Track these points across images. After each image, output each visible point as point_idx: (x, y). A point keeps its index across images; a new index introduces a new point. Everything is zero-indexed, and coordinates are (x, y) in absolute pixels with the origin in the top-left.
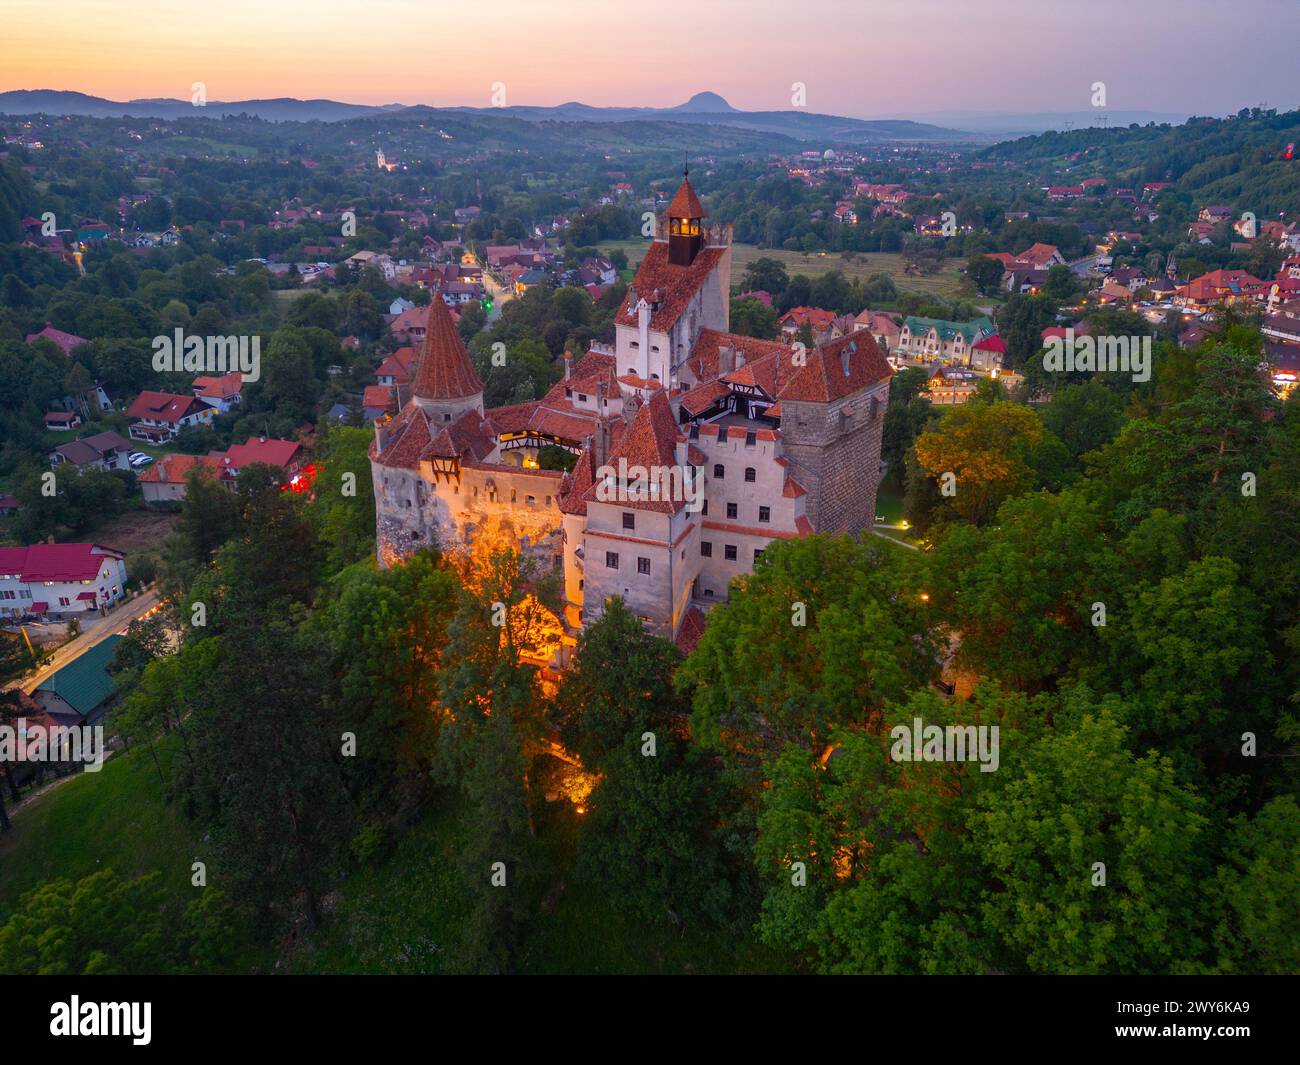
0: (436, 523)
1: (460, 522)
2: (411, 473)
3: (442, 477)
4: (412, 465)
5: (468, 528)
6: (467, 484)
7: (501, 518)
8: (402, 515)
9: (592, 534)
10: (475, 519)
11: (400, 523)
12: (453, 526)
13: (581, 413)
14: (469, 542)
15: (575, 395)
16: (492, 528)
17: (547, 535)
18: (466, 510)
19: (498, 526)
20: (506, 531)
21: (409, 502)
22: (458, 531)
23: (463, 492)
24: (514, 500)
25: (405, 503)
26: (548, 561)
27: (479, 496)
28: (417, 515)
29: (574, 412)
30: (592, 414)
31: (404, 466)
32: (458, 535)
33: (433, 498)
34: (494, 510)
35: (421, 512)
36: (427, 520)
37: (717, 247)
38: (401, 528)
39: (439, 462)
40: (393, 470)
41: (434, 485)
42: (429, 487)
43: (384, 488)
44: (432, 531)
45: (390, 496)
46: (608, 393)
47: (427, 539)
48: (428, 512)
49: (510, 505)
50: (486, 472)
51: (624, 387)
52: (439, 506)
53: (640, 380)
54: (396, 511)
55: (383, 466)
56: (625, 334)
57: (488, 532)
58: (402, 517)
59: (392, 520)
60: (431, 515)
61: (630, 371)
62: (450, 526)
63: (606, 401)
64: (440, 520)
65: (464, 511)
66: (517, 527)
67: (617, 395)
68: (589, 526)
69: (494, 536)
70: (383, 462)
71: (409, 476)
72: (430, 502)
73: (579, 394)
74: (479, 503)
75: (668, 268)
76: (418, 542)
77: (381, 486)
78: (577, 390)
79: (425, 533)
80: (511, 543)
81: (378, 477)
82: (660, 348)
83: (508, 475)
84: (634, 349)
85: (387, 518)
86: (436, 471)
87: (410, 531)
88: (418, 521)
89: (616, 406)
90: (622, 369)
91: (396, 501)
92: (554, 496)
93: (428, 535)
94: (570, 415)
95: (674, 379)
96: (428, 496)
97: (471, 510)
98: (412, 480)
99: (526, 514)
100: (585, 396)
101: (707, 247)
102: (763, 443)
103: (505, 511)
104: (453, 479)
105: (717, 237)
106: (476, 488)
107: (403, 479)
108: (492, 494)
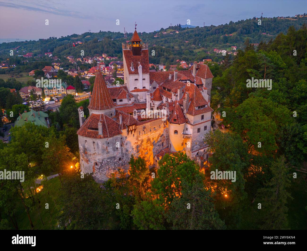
0: (127, 151)
1: (134, 146)
2: (119, 136)
3: (130, 133)
4: (120, 133)
5: (137, 147)
6: (137, 132)
7: (147, 139)
10: (139, 143)
11: (114, 158)
12: (133, 149)
13: (122, 105)
14: (138, 152)
15: (118, 101)
17: (160, 137)
18: (136, 141)
19: (146, 142)
20: (149, 142)
21: (117, 148)
22: (135, 149)
23: (136, 135)
24: (150, 131)
26: (160, 145)
27: (141, 134)
28: (120, 151)
29: (119, 106)
30: (126, 104)
31: (117, 134)
32: (134, 152)
33: (126, 142)
34: (144, 137)
35: (122, 149)
36: (124, 151)
37: (145, 49)
39: (131, 127)
40: (112, 138)
41: (126, 137)
42: (125, 138)
43: (107, 147)
44: (126, 154)
45: (110, 149)
46: (131, 96)
47: (125, 158)
48: (124, 148)
49: (149, 133)
50: (143, 125)
51: (134, 93)
52: (128, 144)
53: (141, 90)
54: (112, 154)
55: (107, 139)
56: (133, 77)
57: (143, 145)
58: (115, 155)
59: (111, 158)
60: (125, 149)
61: (135, 88)
62: (132, 150)
63: (130, 99)
64: (128, 149)
65: (136, 142)
66: (151, 139)
67: (133, 96)
68: (194, 123)
69: (146, 145)
70: (107, 137)
71: (118, 137)
72: (125, 144)
73: (119, 100)
74: (141, 137)
75: (134, 57)
76: (121, 161)
77: (105, 147)
78: (119, 99)
79: (123, 157)
80: (150, 145)
81: (103, 144)
82: (146, 79)
83: (149, 123)
84: (136, 81)
85: (108, 158)
86: (128, 131)
87: (118, 158)
88: (121, 153)
89: (133, 99)
90: (131, 88)
91: (113, 150)
92: (162, 124)
93: (125, 157)
94: (118, 107)
95: (151, 87)
96: (124, 142)
97: (138, 140)
98: (119, 139)
99: (154, 133)
100: (122, 100)
101: (142, 50)
102: (205, 90)
103: (148, 136)
104: (133, 132)
105: (144, 47)
106: (139, 132)
107: (116, 140)
108: (145, 131)
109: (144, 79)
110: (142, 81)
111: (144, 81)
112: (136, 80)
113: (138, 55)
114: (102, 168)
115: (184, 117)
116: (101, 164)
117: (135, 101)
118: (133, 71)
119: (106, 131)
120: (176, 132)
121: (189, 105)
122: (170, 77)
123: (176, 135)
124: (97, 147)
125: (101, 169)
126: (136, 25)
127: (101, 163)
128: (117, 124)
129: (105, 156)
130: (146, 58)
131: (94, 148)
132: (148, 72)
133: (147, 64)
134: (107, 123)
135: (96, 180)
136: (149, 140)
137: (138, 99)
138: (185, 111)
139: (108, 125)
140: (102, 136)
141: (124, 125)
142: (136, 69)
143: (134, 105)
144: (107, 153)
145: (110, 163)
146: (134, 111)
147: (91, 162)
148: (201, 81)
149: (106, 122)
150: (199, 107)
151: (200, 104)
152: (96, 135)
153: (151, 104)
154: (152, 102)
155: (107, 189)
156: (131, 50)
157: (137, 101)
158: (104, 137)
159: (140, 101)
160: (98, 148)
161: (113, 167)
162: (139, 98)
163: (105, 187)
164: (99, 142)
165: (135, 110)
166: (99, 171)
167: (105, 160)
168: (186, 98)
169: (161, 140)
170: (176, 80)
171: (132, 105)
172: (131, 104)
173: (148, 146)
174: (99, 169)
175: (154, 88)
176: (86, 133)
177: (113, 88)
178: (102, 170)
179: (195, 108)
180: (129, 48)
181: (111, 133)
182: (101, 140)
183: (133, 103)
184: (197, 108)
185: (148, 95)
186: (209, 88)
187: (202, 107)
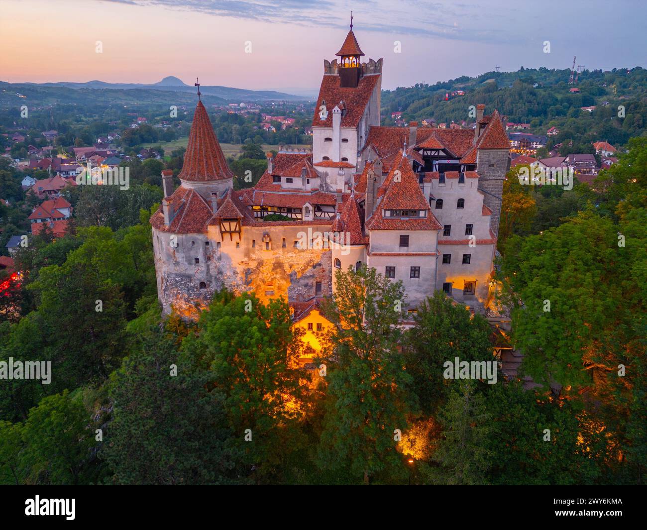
0: (220, 272)
1: (240, 269)
2: (200, 237)
3: (227, 236)
4: (201, 230)
5: (247, 272)
6: (248, 239)
7: (273, 261)
8: (192, 270)
9: (375, 255)
10: (253, 265)
11: (190, 278)
12: (235, 273)
13: (289, 191)
14: (248, 283)
15: (283, 179)
16: (267, 270)
17: (310, 268)
18: (245, 259)
19: (271, 267)
20: (278, 270)
21: (197, 260)
22: (239, 276)
23: (243, 246)
24: (284, 246)
25: (194, 261)
26: (311, 287)
27: (257, 246)
28: (204, 269)
29: (283, 191)
30: (298, 190)
31: (194, 232)
32: (239, 279)
33: (218, 254)
34: (268, 256)
35: (208, 266)
36: (213, 271)
38: (191, 281)
39: (226, 225)
40: (183, 236)
41: (219, 243)
42: (215, 245)
43: (175, 252)
44: (217, 279)
45: (181, 257)
46: (311, 174)
47: (213, 286)
48: (214, 265)
49: (281, 250)
50: (263, 228)
51: (320, 169)
52: (222, 259)
53: (336, 163)
54: (186, 268)
55: (173, 234)
56: (321, 133)
57: (263, 273)
58: (191, 272)
59: (182, 276)
60: (216, 267)
61: (325, 158)
62: (232, 273)
63: (308, 180)
64: (223, 270)
65: (243, 260)
66: (287, 266)
67: (316, 175)
68: (373, 249)
69: (269, 275)
70: (174, 232)
71: (199, 239)
72: (216, 257)
73: (285, 178)
74: (257, 252)
75: (341, 90)
76: (205, 290)
77: (172, 251)
78: (284, 176)
79: (211, 282)
80: (282, 278)
81: (169, 244)
82: (350, 140)
83: (280, 228)
84: (328, 143)
85: (177, 275)
86: (222, 233)
87: (198, 282)
88: (205, 274)
89: (315, 183)
90: (318, 159)
91: (186, 261)
93: (214, 283)
94: (280, 193)
95: (360, 160)
96: (214, 252)
97: (250, 258)
98: (200, 242)
99: (294, 255)
100: (292, 179)
101: (365, 75)
102: (471, 180)
103: (277, 255)
104: (236, 237)
105: (372, 68)
106: (254, 241)
107: (193, 243)
108: (267, 243)
109: (345, 140)
110: (340, 145)
111: (344, 144)
112: (328, 139)
113: (351, 86)
114: (167, 291)
116: (166, 283)
117: (321, 186)
118: (325, 120)
120: (337, 262)
125: (166, 293)
126: (352, 18)
127: (167, 280)
129: (172, 268)
130: (365, 93)
132: (354, 124)
133: (362, 107)
136: (278, 265)
137: (326, 184)
139: (190, 211)
140: (167, 227)
142: (331, 116)
143: (316, 194)
144: (174, 264)
145: (181, 284)
146: (304, 206)
147: (159, 276)
150: (395, 212)
151: (400, 204)
152: (161, 224)
156: (340, 76)
157: (325, 189)
158: (170, 231)
159: (332, 189)
160: (162, 249)
161: (186, 296)
162: (328, 181)
164: (162, 238)
165: (307, 205)
166: (164, 296)
167: (172, 276)
169: (314, 275)
171: (310, 194)
172: (310, 192)
173: (276, 278)
177: (293, 155)
178: (168, 295)
180: (338, 71)
181: (184, 225)
182: (164, 234)
183: (317, 190)
184: (388, 214)
185: (339, 174)
186: (495, 178)
187: (405, 213)
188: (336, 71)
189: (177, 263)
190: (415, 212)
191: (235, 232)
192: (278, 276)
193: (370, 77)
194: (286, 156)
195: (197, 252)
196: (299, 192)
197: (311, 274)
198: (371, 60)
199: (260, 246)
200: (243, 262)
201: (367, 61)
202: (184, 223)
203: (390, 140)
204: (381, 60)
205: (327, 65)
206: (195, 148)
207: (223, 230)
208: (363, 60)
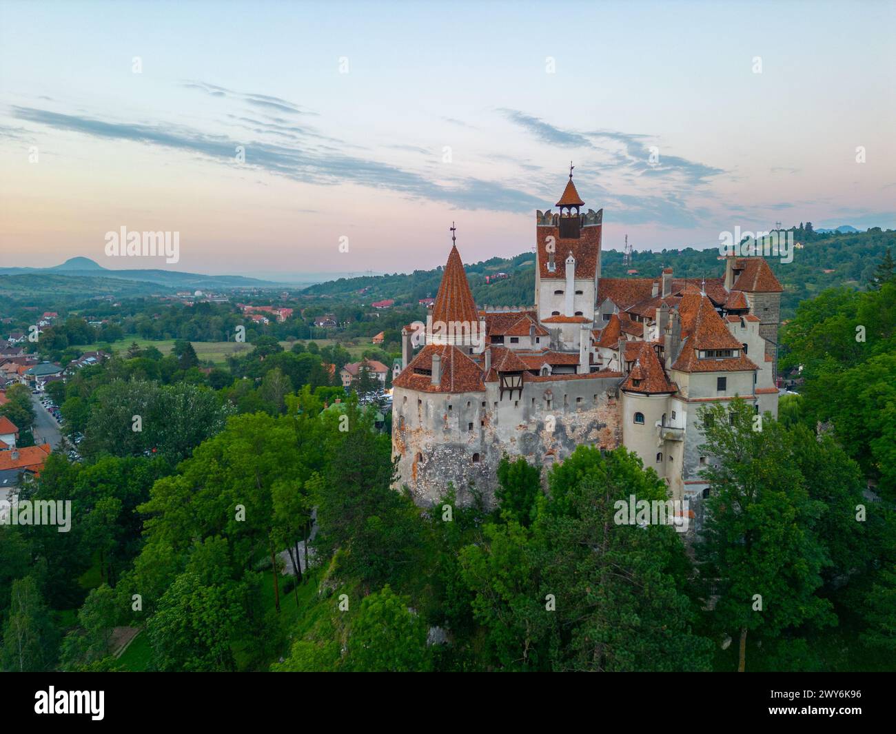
0: (496, 440)
1: (517, 435)
2: (478, 396)
3: (506, 394)
5: (526, 439)
6: (527, 397)
7: (554, 424)
8: (465, 439)
9: (694, 401)
10: (532, 429)
11: (462, 449)
12: (512, 440)
13: (516, 353)
15: (507, 339)
16: (547, 434)
18: (524, 423)
20: (560, 434)
21: (471, 425)
22: (517, 443)
23: (522, 406)
24: (566, 404)
25: (468, 427)
27: (537, 406)
28: (478, 436)
29: (508, 353)
30: (526, 351)
31: (470, 390)
32: (516, 448)
33: (494, 417)
34: (548, 417)
35: (483, 433)
36: (488, 439)
38: (463, 453)
39: (508, 379)
40: (458, 396)
41: (496, 403)
42: (492, 405)
43: (446, 416)
44: (493, 449)
45: (453, 422)
46: (539, 332)
47: (488, 458)
48: (489, 431)
49: (563, 409)
50: (545, 383)
51: (551, 326)
52: (500, 423)
53: (568, 318)
54: (458, 436)
55: (447, 395)
56: (551, 286)
57: (543, 439)
58: (464, 442)
59: (453, 447)
60: (491, 433)
61: (554, 313)
62: (509, 441)
63: (538, 339)
64: (500, 437)
65: (522, 424)
66: (568, 429)
67: (546, 333)
68: (690, 395)
69: (550, 441)
70: (448, 391)
71: (476, 399)
72: (493, 421)
73: (510, 337)
74: (536, 413)
75: (562, 240)
76: (479, 464)
77: (443, 416)
78: (509, 335)
79: (486, 453)
80: (564, 444)
81: (439, 407)
82: (584, 291)
83: (563, 382)
84: (559, 296)
85: (447, 446)
86: (502, 389)
87: (471, 454)
88: (479, 442)
89: (545, 342)
90: (544, 314)
91: (459, 427)
92: (601, 394)
93: (489, 454)
95: (597, 313)
96: (491, 415)
97: (529, 421)
98: (477, 402)
99: (576, 415)
100: (518, 338)
101: (584, 226)
102: (753, 324)
103: (558, 416)
104: (516, 394)
105: (592, 219)
106: (533, 399)
107: (469, 403)
108: (549, 401)
109: (579, 293)
110: (574, 298)
111: (578, 296)
112: (559, 292)
113: (573, 237)
114: (430, 469)
115: (664, 378)
116: (430, 459)
117: (552, 345)
118: (553, 271)
119: (449, 379)
120: (639, 417)
121: (682, 347)
122: (655, 291)
123: (639, 426)
124: (424, 413)
125: (428, 471)
126: (572, 168)
127: (431, 455)
128: (478, 368)
129: (441, 438)
130: (591, 243)
131: (420, 416)
132: (590, 275)
133: (593, 258)
134: (455, 364)
135: (416, 500)
136: (560, 428)
137: (558, 342)
138: (669, 364)
139: (457, 368)
140: (437, 387)
141: (494, 370)
142: (561, 267)
143: (548, 354)
144: (444, 432)
145: (452, 458)
146: (542, 367)
147: (411, 453)
148: (743, 299)
149: (452, 361)
150: (710, 353)
151: (712, 344)
152: (425, 384)
153: (591, 355)
154: (597, 350)
155: (435, 521)
156: (556, 227)
157: (557, 348)
158: (442, 391)
159: (566, 348)
160: (427, 415)
161: (458, 473)
162: (562, 338)
163: (431, 516)
164: (430, 401)
165: (547, 365)
166: (424, 476)
167: (440, 448)
168: (671, 327)
169: (598, 438)
170: (666, 295)
171: (541, 355)
172: (540, 352)
173: (557, 444)
174: (425, 469)
175: (608, 317)
176: (408, 381)
177: (503, 314)
178: (430, 474)
179: (695, 354)
180: (553, 221)
181: (458, 384)
182: (435, 395)
183: (546, 350)
184: (703, 355)
185: (584, 329)
186: (770, 323)
187: (720, 353)
188: (551, 222)
189: (448, 431)
190: (728, 352)
191: (515, 388)
192: (560, 442)
193: (591, 227)
194: (496, 315)
195: (472, 415)
196: (527, 353)
197: (595, 438)
198: (590, 210)
199: (541, 405)
200: (521, 426)
201: (586, 212)
202: (457, 381)
203: (625, 292)
204: (601, 211)
205: (540, 215)
206: (452, 298)
207: (505, 386)
208: (584, 210)
